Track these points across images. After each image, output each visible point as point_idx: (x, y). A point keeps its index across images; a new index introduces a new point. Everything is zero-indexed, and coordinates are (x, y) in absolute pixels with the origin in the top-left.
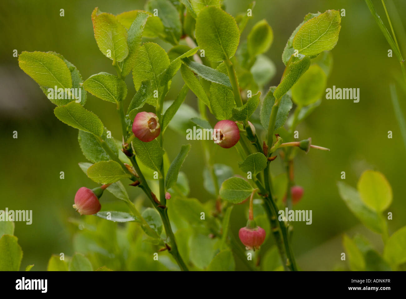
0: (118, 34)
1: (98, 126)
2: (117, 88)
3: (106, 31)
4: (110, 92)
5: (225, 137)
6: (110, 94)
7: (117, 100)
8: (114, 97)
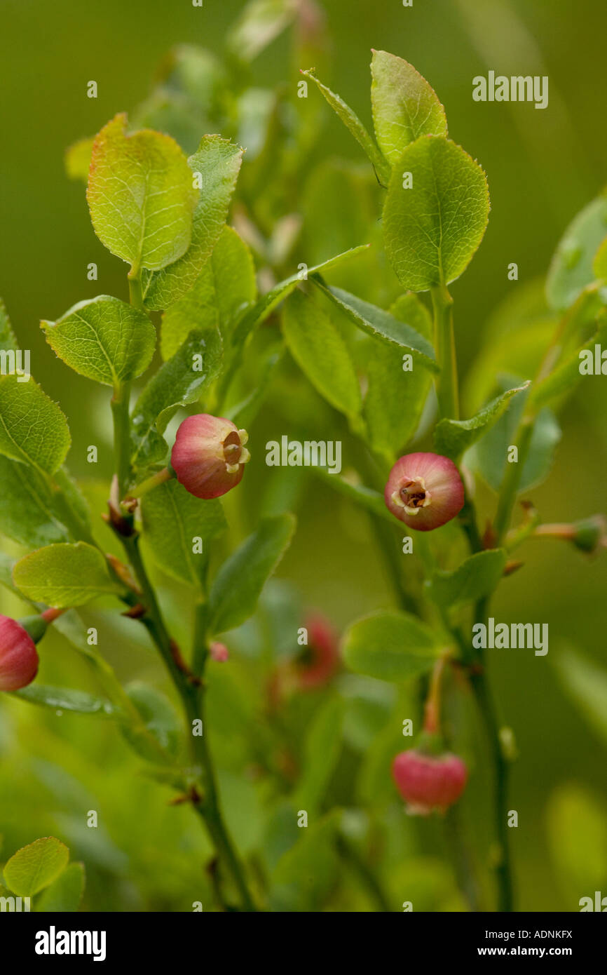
0: (166, 192)
1: (58, 446)
2: (127, 343)
3: (126, 184)
4: (107, 353)
5: (431, 498)
6: (107, 357)
7: (119, 377)
8: (112, 368)
